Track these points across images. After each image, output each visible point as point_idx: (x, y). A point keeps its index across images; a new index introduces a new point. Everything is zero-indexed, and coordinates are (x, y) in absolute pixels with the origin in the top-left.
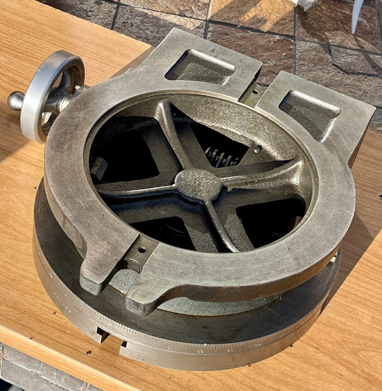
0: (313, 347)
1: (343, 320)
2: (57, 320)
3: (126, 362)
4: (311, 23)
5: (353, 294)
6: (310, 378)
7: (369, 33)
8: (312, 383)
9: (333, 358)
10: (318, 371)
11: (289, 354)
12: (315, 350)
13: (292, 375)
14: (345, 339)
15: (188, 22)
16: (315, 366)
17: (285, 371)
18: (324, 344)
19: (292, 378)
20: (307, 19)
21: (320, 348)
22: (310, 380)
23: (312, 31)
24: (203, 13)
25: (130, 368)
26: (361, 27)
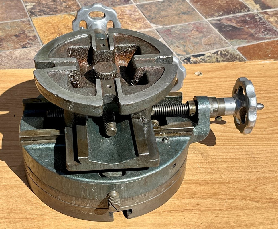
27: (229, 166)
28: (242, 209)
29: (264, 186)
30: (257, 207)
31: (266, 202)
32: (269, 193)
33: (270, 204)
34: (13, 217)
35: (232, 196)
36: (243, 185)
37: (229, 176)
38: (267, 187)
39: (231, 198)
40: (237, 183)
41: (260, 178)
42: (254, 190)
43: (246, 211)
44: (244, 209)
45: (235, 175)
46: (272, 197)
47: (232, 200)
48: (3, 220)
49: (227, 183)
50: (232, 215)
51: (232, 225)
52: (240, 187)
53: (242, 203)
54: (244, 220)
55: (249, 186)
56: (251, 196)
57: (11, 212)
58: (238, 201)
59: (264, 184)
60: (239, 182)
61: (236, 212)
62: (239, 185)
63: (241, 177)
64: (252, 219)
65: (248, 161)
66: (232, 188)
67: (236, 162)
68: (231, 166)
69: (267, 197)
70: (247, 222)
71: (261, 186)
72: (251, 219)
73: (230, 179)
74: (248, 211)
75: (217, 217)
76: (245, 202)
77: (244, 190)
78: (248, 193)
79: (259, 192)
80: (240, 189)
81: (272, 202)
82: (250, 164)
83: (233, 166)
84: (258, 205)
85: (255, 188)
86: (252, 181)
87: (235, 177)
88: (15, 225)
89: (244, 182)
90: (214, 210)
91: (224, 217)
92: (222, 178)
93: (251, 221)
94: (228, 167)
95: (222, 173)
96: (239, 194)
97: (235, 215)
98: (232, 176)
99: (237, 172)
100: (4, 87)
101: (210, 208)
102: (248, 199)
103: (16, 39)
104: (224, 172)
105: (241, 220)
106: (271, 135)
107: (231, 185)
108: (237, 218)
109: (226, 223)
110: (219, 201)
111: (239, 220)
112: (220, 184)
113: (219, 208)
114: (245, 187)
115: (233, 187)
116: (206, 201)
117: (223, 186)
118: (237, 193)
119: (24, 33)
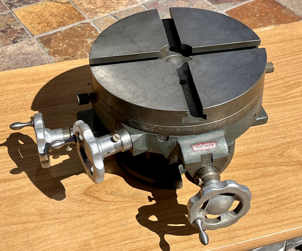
27: (253, 136)
28: (274, 175)
29: (289, 150)
30: (287, 171)
31: (294, 165)
32: (295, 156)
33: (297, 166)
34: (62, 217)
35: (262, 164)
36: (270, 152)
37: (256, 146)
38: (292, 150)
39: (262, 166)
40: (264, 151)
41: (284, 143)
42: (281, 155)
43: (278, 176)
44: (276, 175)
45: (261, 144)
46: (299, 160)
47: (263, 168)
48: (54, 222)
49: (255, 153)
50: (266, 182)
51: (268, 191)
52: (268, 155)
53: (273, 169)
54: (278, 185)
55: (276, 152)
56: (279, 162)
57: (59, 213)
58: (268, 168)
59: (289, 149)
60: (266, 150)
61: (269, 179)
62: (267, 152)
63: (267, 145)
64: (285, 183)
65: (270, 129)
66: (260, 156)
67: (259, 132)
68: (255, 135)
69: (294, 160)
70: (281, 186)
71: (286, 151)
72: (283, 183)
73: (257, 149)
74: (280, 175)
75: (253, 186)
76: (275, 168)
77: (272, 157)
78: (276, 159)
79: (286, 156)
80: (268, 156)
81: (299, 164)
82: (272, 131)
83: (257, 135)
84: (288, 168)
85: (282, 153)
86: (278, 147)
87: (261, 146)
88: (66, 224)
89: (271, 149)
90: (249, 180)
91: (259, 185)
92: (249, 149)
93: (284, 185)
94: (252, 138)
95: (249, 144)
96: (268, 161)
97: (269, 182)
98: (258, 145)
99: (262, 140)
100: (15, 89)
101: (245, 179)
102: (277, 164)
103: (4, 35)
104: (250, 143)
105: (275, 185)
106: (286, 101)
107: (259, 154)
108: (271, 184)
109: (262, 190)
110: (252, 171)
111: (273, 186)
112: (249, 155)
113: (253, 178)
114: (272, 154)
115: (262, 156)
116: (239, 172)
117: (252, 156)
118: (266, 160)
119: (10, 27)
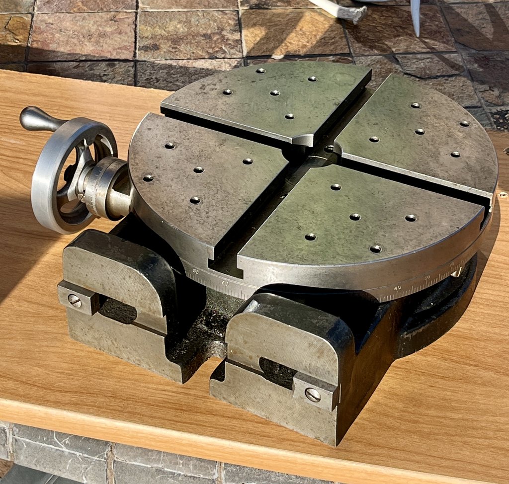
0: (472, 365)
1: (497, 330)
2: (167, 399)
3: (261, 425)
4: (366, 36)
5: (500, 302)
6: (478, 397)
7: (436, 32)
8: (481, 402)
9: (497, 372)
10: (484, 389)
11: (446, 378)
12: (475, 368)
13: (455, 398)
14: (505, 349)
15: (222, 63)
16: (480, 384)
17: (446, 396)
18: (483, 360)
19: (457, 401)
20: (360, 33)
21: (480, 365)
22: (478, 399)
23: (370, 44)
24: (237, 51)
25: (267, 430)
26: (425, 28)
